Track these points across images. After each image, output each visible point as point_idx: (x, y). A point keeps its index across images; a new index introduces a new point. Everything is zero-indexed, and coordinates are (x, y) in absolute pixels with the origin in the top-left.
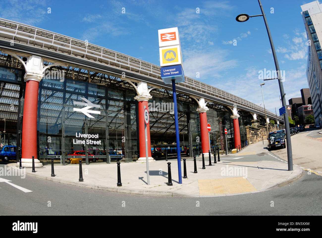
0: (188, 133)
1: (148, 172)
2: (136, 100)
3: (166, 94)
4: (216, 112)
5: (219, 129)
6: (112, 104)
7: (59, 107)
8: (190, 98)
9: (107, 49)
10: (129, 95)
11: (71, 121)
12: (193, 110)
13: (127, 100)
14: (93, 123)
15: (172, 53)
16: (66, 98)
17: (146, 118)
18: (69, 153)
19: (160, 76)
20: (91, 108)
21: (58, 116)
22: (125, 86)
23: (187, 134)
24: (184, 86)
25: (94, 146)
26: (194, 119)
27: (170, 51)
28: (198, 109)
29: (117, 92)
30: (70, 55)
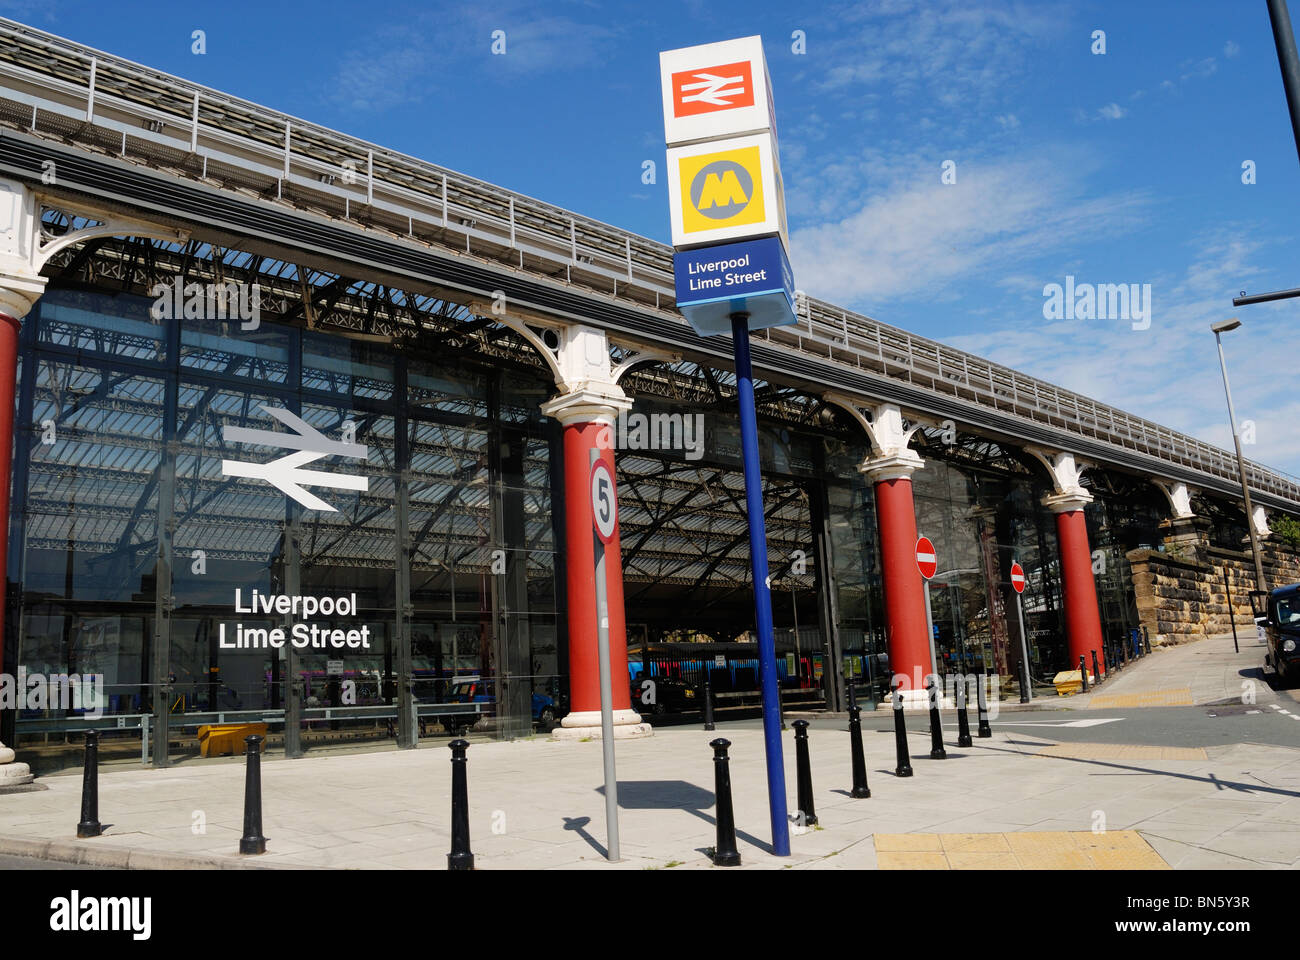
0: (818, 584)
1: (612, 791)
2: (553, 421)
3: (703, 389)
4: (964, 478)
5: (981, 562)
6: (430, 442)
7: (142, 453)
8: (824, 405)
9: (396, 155)
10: (517, 392)
11: (211, 531)
12: (842, 469)
13: (505, 417)
14: (332, 540)
15: (730, 175)
16: (183, 410)
17: (601, 510)
18: (195, 696)
19: (672, 293)
20: (319, 462)
21: (138, 503)
22: (497, 346)
23: (812, 589)
24: (796, 346)
25: (333, 658)
26: (848, 513)
27: (719, 167)
28: (865, 463)
29: (457, 376)
30: (196, 179)
